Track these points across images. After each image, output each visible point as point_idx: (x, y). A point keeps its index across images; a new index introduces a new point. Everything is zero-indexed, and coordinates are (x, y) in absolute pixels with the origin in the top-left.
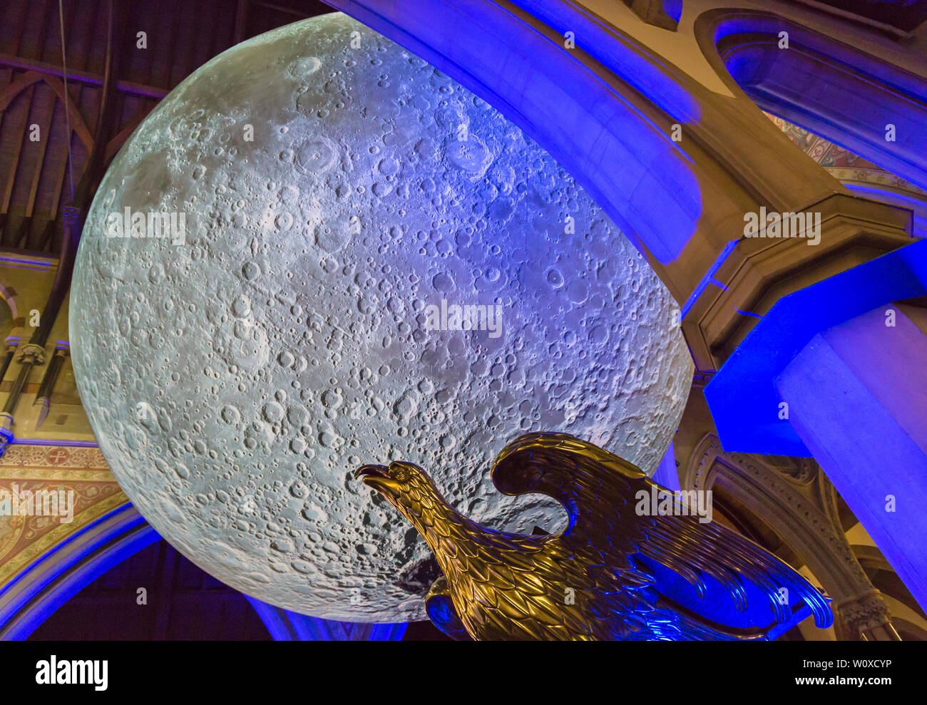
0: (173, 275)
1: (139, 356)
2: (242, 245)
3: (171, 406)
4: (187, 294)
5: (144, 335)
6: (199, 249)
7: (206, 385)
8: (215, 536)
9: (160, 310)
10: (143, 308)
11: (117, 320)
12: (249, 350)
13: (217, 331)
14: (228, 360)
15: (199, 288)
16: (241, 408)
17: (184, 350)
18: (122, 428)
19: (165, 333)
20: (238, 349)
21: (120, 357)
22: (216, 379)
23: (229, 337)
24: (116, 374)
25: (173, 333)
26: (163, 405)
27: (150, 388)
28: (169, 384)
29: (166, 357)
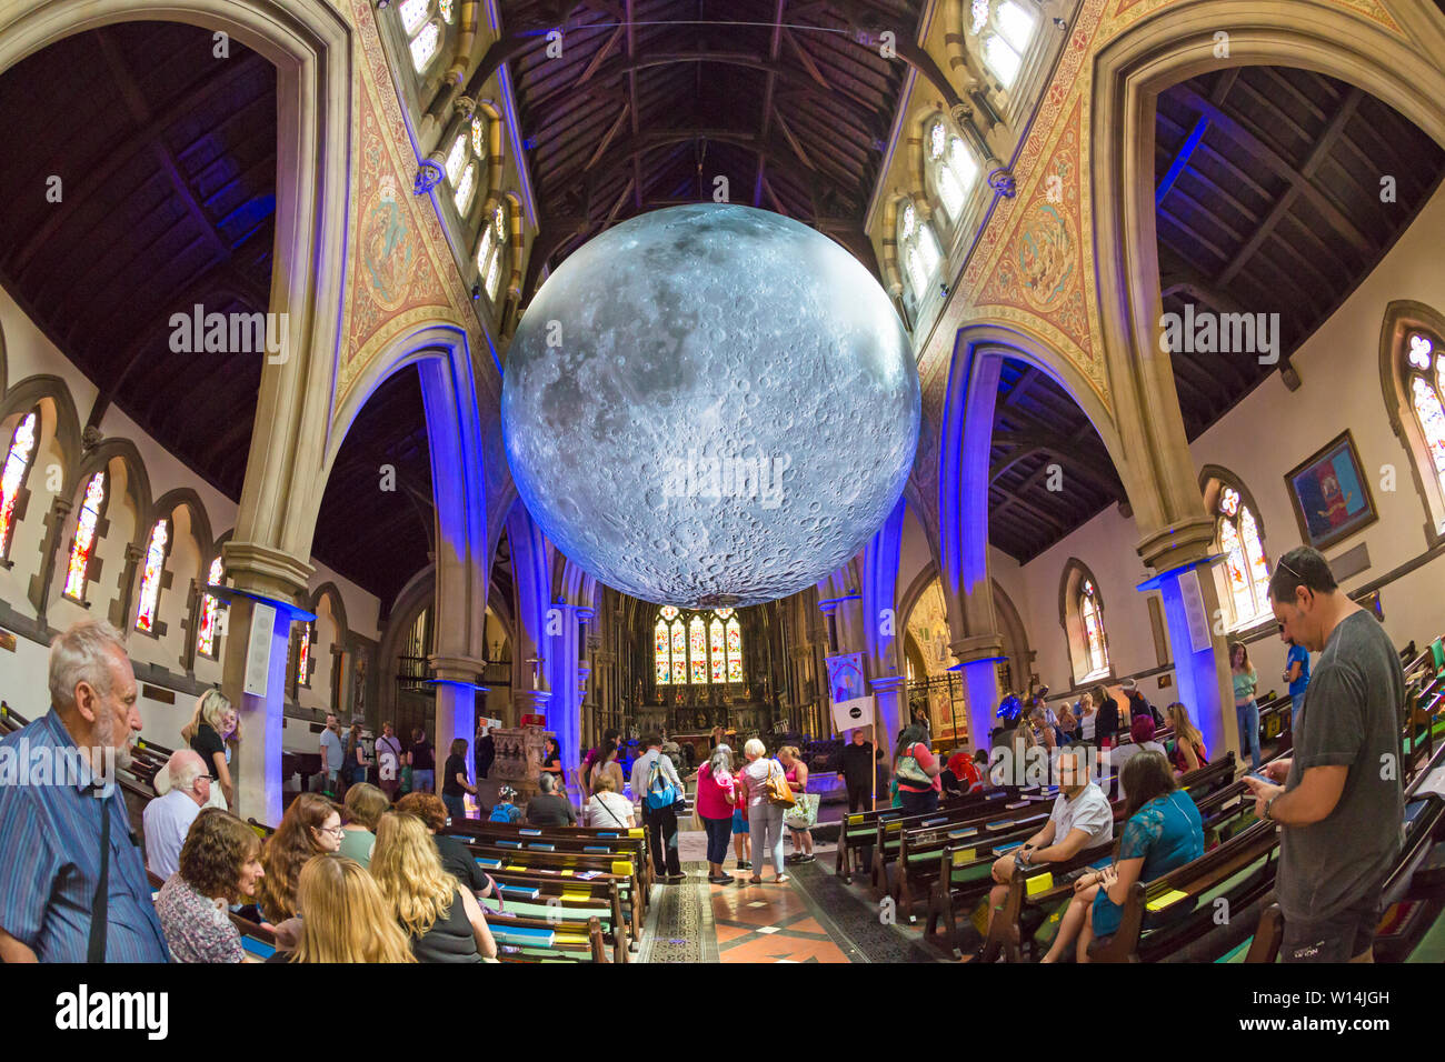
0: (861, 430)
1: (815, 437)
2: (884, 450)
3: (801, 475)
4: (858, 444)
5: (827, 433)
6: (875, 432)
7: (825, 487)
8: (712, 527)
9: (844, 435)
10: (838, 420)
11: (819, 405)
12: (850, 494)
13: (852, 474)
14: (842, 488)
15: (864, 449)
16: (822, 509)
17: (835, 464)
18: (752, 442)
19: (837, 446)
20: (848, 489)
21: (801, 421)
22: (830, 489)
23: (852, 481)
24: (788, 423)
25: (839, 451)
26: (798, 470)
27: (802, 456)
28: (813, 467)
29: (824, 456)
